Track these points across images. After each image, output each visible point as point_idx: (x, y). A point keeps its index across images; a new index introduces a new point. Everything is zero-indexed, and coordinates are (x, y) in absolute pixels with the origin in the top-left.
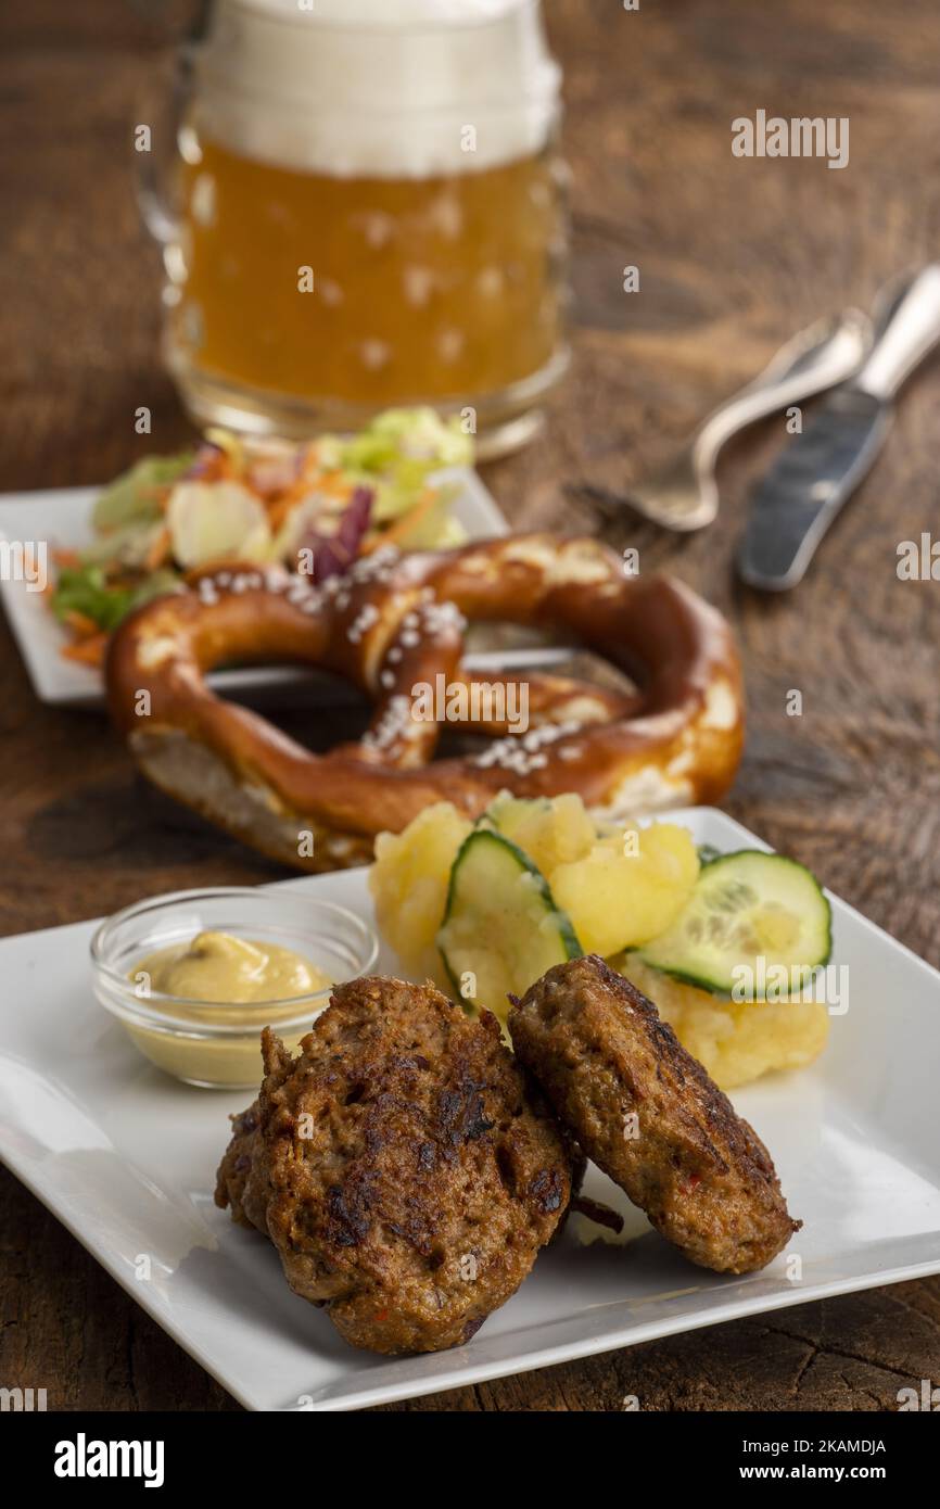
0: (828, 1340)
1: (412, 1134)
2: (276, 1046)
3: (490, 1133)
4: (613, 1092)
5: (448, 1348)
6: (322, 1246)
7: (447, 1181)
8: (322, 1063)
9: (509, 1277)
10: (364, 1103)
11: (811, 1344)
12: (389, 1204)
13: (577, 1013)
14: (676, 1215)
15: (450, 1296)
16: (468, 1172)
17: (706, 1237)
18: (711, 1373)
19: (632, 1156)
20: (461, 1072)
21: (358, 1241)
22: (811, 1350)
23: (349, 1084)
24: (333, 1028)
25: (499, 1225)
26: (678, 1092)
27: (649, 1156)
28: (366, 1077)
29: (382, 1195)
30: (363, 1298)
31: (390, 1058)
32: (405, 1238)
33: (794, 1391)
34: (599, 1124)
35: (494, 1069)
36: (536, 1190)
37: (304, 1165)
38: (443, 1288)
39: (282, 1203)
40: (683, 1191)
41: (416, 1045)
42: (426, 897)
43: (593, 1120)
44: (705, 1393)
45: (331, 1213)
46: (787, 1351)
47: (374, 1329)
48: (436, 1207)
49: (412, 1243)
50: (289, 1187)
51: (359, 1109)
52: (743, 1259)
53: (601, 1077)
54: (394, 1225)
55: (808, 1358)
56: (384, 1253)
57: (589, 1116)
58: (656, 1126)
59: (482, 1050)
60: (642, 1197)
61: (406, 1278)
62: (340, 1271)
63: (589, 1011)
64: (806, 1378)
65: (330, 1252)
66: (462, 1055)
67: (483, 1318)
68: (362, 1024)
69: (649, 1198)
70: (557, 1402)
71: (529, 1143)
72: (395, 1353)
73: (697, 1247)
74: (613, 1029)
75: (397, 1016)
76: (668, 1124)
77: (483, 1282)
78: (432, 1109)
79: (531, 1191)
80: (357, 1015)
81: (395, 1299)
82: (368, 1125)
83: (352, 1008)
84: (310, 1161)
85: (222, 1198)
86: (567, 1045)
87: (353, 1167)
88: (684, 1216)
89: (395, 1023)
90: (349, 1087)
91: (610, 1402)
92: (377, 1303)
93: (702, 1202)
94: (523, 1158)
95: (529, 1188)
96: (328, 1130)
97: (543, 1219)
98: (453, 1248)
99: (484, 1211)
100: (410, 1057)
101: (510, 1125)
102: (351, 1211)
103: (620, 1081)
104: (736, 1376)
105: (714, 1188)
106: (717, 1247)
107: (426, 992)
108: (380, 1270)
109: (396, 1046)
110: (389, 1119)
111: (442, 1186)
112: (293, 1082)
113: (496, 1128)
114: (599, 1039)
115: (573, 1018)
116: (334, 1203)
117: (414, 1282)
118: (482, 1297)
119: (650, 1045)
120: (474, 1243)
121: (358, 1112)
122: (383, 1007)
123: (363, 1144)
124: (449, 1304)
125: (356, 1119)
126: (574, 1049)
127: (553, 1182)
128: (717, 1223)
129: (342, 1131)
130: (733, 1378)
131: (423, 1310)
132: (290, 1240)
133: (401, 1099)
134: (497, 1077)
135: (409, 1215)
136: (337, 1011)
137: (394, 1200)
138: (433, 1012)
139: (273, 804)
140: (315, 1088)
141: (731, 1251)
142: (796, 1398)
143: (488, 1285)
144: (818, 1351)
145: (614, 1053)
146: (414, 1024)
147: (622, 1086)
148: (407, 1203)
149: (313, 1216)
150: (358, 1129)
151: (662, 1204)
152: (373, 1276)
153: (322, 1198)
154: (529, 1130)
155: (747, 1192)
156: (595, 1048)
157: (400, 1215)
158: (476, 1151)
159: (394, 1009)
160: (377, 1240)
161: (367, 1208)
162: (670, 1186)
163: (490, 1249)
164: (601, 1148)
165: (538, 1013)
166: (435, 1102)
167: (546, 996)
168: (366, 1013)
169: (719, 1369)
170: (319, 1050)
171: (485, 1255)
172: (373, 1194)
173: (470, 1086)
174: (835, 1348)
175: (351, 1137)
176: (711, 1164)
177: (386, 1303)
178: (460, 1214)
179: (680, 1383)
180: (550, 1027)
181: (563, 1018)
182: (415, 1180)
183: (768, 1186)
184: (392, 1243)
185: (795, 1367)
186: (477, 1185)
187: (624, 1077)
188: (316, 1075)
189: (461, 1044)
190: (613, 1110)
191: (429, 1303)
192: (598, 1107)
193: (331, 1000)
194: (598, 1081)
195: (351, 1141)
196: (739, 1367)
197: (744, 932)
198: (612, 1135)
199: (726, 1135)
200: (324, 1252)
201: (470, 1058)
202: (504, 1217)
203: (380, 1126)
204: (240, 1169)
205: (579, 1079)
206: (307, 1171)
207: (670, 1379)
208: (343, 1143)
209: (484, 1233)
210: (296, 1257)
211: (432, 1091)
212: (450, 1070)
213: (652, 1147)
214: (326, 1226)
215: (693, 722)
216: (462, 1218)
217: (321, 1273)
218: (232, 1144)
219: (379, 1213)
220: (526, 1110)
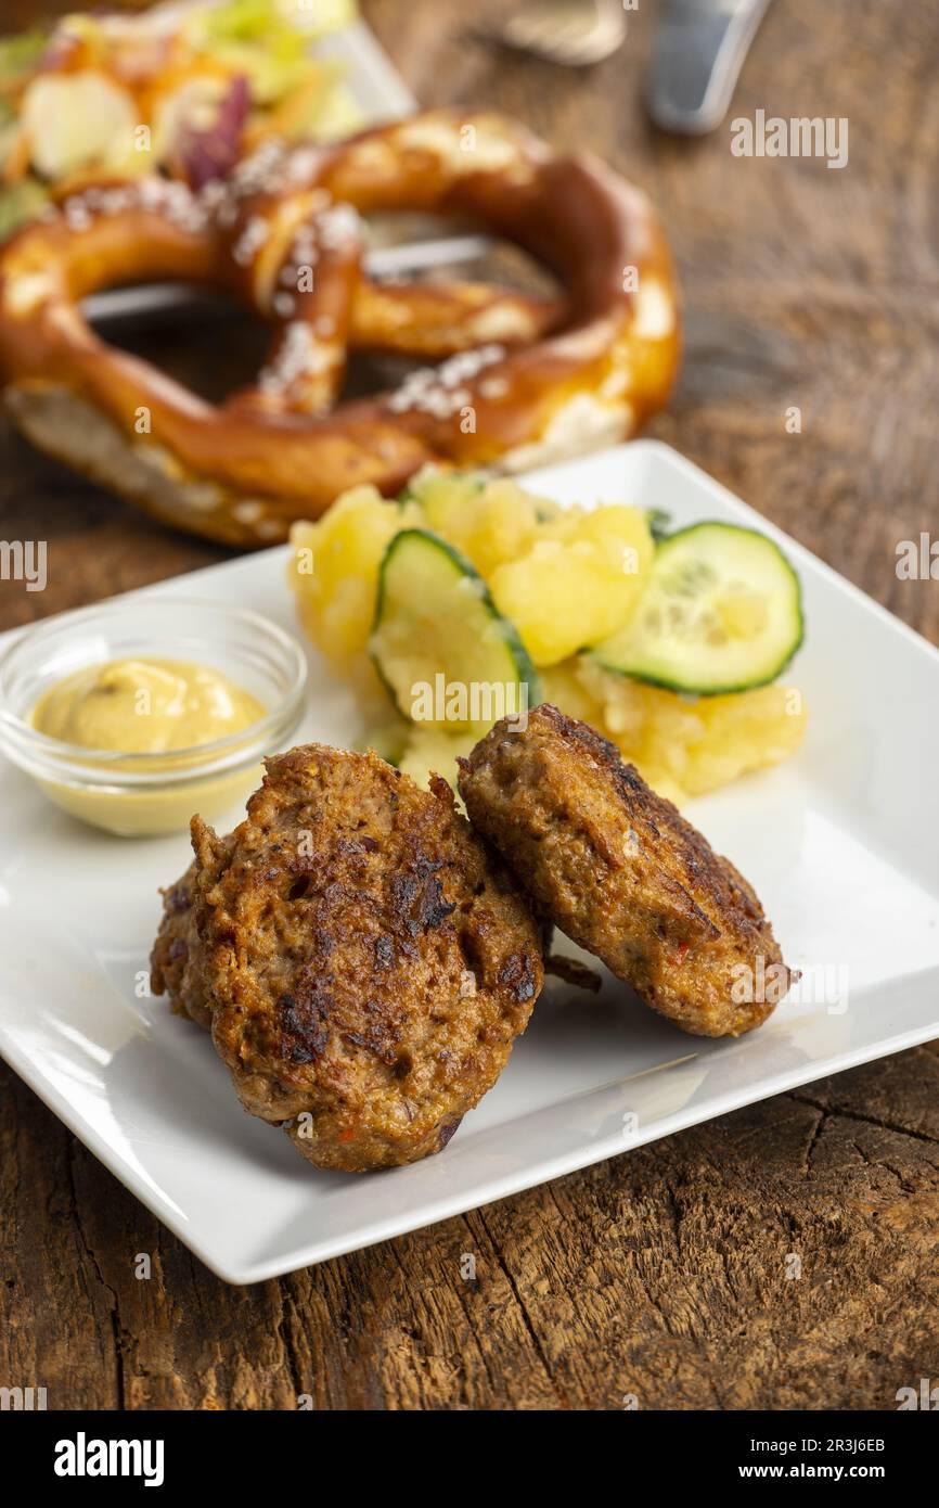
0: (836, 1099)
1: (366, 929)
2: (207, 836)
3: (451, 918)
4: (586, 864)
5: (423, 1158)
6: (276, 1066)
7: (408, 978)
8: (260, 856)
9: (484, 1077)
10: (310, 897)
11: (818, 1106)
12: (346, 1011)
13: (538, 778)
14: (666, 988)
15: (421, 1106)
16: (430, 965)
17: (701, 1006)
18: (711, 1152)
19: (613, 931)
20: (414, 851)
21: (316, 1057)
22: (818, 1115)
23: (291, 877)
24: (269, 813)
25: (468, 1021)
26: (656, 851)
27: (631, 929)
28: (310, 868)
29: (338, 1002)
30: (326, 1118)
31: (333, 843)
32: (367, 1048)
33: (805, 1170)
34: (574, 900)
35: (451, 843)
36: (507, 979)
37: (248, 973)
38: (413, 1098)
39: (227, 1020)
40: (671, 962)
41: (362, 824)
42: (352, 600)
43: (567, 896)
44: (707, 1180)
45: (283, 1028)
46: (792, 1119)
47: (340, 1148)
48: (398, 1009)
49: (374, 1053)
50: (235, 1003)
51: (305, 905)
52: (741, 1021)
53: (572, 848)
54: (353, 1034)
55: (816, 1125)
56: (346, 1068)
57: (562, 892)
58: (637, 895)
59: (436, 824)
60: (627, 972)
61: (370, 1091)
62: (297, 1091)
63: (552, 774)
64: (816, 1150)
65: (286, 1072)
66: (415, 831)
67: (458, 1122)
68: (301, 806)
69: (634, 971)
70: (546, 1202)
71: (494, 925)
72: (364, 1170)
73: (692, 1019)
74: (579, 792)
75: (338, 793)
76: (649, 893)
77: (456, 1087)
78: (384, 897)
79: (501, 980)
80: (294, 795)
81: (361, 1117)
82: (316, 923)
83: (288, 788)
84: (255, 967)
85: (158, 986)
86: (531, 815)
87: (304, 974)
88: (674, 988)
89: (337, 802)
90: (291, 880)
91: (603, 1197)
92: (341, 1123)
93: (693, 969)
94: (489, 943)
95: (499, 976)
96: (272, 931)
97: (517, 1010)
98: (420, 1053)
99: (451, 1007)
100: (357, 840)
101: (471, 905)
102: (306, 1024)
103: (593, 850)
104: (739, 1154)
105: (705, 952)
106: (713, 1015)
107: (368, 762)
108: (341, 1086)
109: (340, 827)
110: (339, 913)
111: (402, 985)
112: (230, 878)
113: (457, 910)
114: (565, 806)
115: (534, 784)
116: (285, 1016)
117: (380, 1095)
118: (456, 1103)
119: (621, 802)
120: (443, 1044)
121: (304, 908)
122: (322, 784)
123: (312, 945)
124: (421, 1115)
125: (303, 917)
126: (539, 819)
127: (524, 968)
128: (711, 989)
129: (288, 932)
130: (736, 1157)
131: (393, 1126)
132: (240, 1060)
133: (350, 890)
134: (454, 852)
135: (369, 1022)
136: (272, 792)
137: (352, 1006)
138: (378, 784)
139: (168, 467)
140: (255, 886)
141: (728, 1017)
142: (808, 1178)
143: (461, 1090)
144: (826, 1115)
145: (583, 820)
146: (358, 801)
147: (595, 856)
148: (366, 1008)
149: (263, 1032)
150: (306, 928)
151: (651, 978)
152: (334, 1094)
153: (272, 1012)
154: (493, 909)
155: (738, 949)
156: (562, 815)
157: (359, 1022)
158: (435, 940)
159: (335, 785)
160: (336, 1053)
161: (323, 1018)
162: (656, 958)
163: (461, 1050)
164: (578, 925)
165: (493, 777)
166: (388, 890)
167: (500, 759)
168: (304, 793)
169: (719, 1146)
170: (255, 839)
171: (456, 1058)
172: (328, 1002)
173: (425, 867)
174: (845, 1109)
175: (298, 937)
176: (700, 931)
177: (351, 1122)
178: (425, 1014)
179: (679, 1167)
180: (509, 794)
181: (522, 784)
182: (372, 980)
183: (759, 935)
184: (352, 1054)
185: (803, 1139)
186: (441, 979)
187: (596, 846)
188: (255, 871)
189: (411, 819)
190: (587, 883)
191: (397, 1115)
192: (572, 881)
193: (264, 780)
194: (570, 852)
195: (299, 942)
196: (742, 1142)
197: (706, 620)
198: (590, 910)
199: (712, 890)
200: (279, 1072)
201: (423, 834)
202: (474, 1012)
203: (330, 923)
204: (177, 956)
205: (547, 853)
206: (253, 980)
207: (667, 1162)
208: (290, 945)
209: (452, 1032)
210: (248, 1079)
211: (383, 877)
212: (402, 850)
213: (634, 918)
214: (279, 1043)
215: (624, 334)
216: (428, 1017)
217: (277, 1094)
218: (164, 923)
219: (336, 1022)
220: (489, 886)
